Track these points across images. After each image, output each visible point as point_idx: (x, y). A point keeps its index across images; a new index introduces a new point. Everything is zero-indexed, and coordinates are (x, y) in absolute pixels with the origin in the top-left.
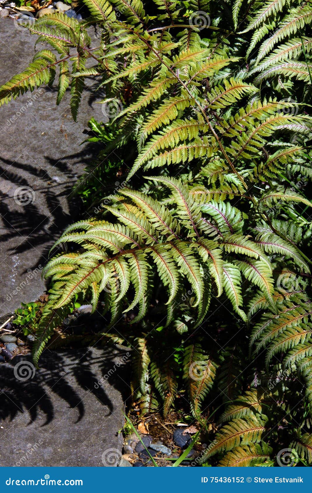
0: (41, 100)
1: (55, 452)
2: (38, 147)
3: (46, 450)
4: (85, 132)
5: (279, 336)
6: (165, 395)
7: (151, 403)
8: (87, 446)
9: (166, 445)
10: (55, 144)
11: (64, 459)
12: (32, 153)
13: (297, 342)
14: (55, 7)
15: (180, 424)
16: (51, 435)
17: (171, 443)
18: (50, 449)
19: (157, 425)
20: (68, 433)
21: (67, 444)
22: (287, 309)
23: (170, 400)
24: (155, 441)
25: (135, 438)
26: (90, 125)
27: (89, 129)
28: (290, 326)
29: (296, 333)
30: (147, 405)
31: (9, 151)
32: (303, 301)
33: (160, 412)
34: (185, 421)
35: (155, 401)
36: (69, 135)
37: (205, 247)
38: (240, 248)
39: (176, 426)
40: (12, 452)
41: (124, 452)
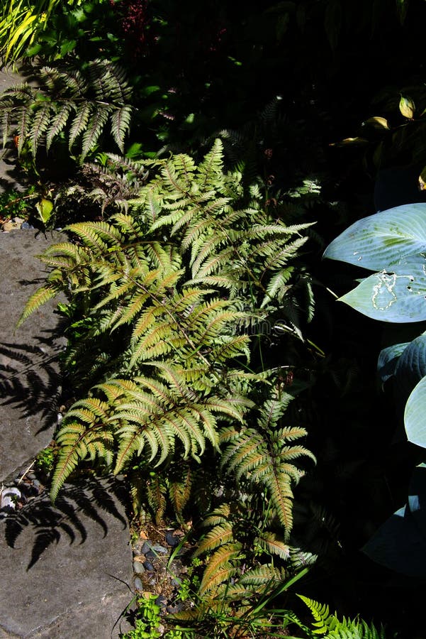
0: (18, 290)
1: (89, 564)
2: (25, 326)
3: (81, 562)
4: (55, 312)
5: (243, 461)
6: (157, 510)
7: (146, 516)
8: (110, 555)
9: (163, 546)
10: (35, 323)
11: (96, 568)
12: (21, 332)
13: (257, 464)
14: (14, 221)
15: (169, 529)
16: (82, 551)
17: (166, 543)
18: (84, 561)
19: (153, 531)
20: (94, 547)
21: (95, 555)
22: (243, 441)
23: (161, 513)
24: (153, 544)
25: (139, 543)
26: (58, 307)
27: (57, 310)
28: (249, 453)
29: (255, 457)
30: (143, 517)
31: (4, 331)
32: (253, 434)
33: (154, 521)
34: (172, 526)
35: (149, 514)
36: (43, 315)
37: (196, 410)
38: (218, 407)
39: (166, 531)
40: (58, 567)
41: (134, 555)
